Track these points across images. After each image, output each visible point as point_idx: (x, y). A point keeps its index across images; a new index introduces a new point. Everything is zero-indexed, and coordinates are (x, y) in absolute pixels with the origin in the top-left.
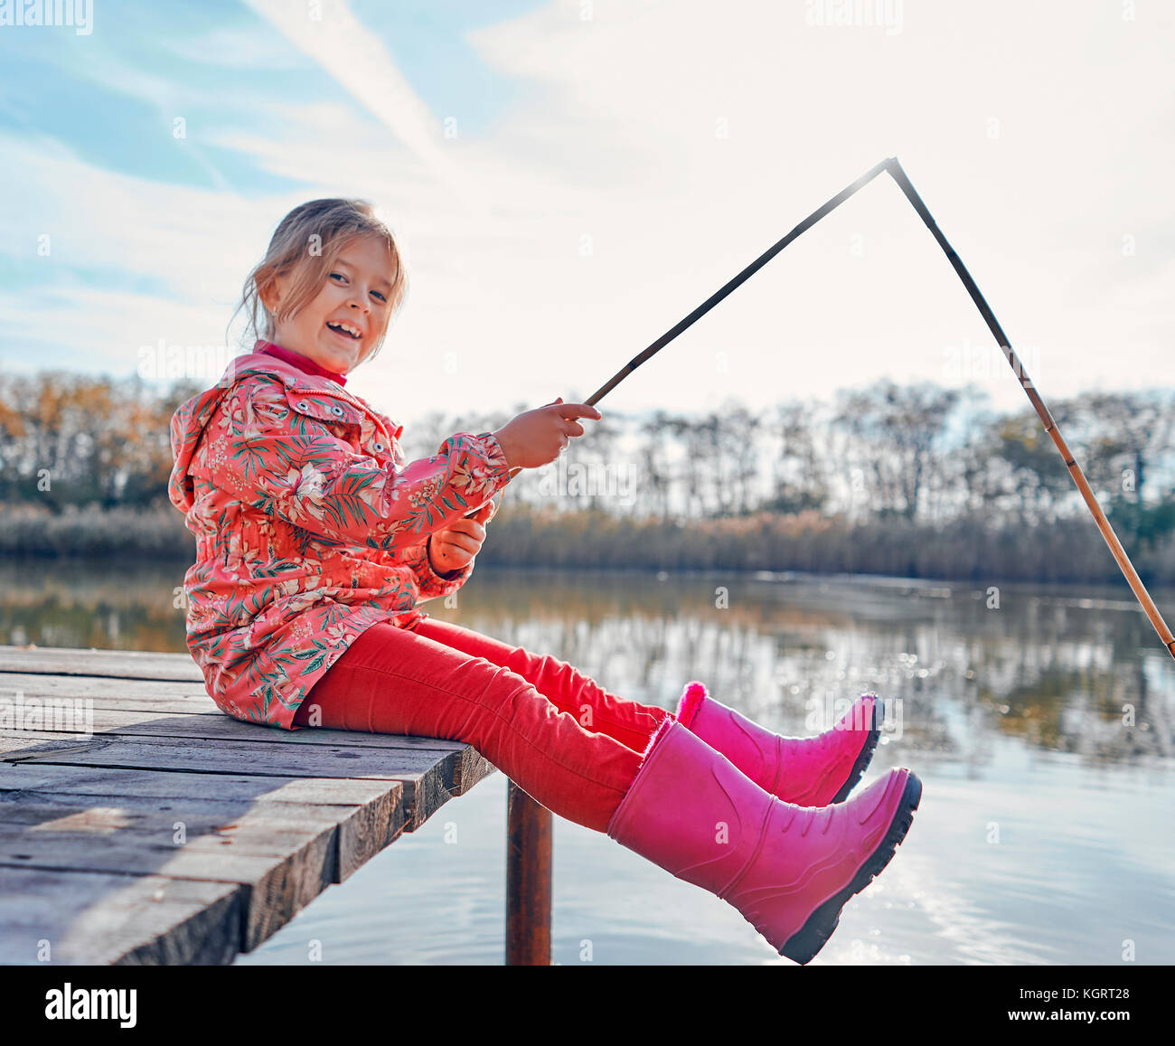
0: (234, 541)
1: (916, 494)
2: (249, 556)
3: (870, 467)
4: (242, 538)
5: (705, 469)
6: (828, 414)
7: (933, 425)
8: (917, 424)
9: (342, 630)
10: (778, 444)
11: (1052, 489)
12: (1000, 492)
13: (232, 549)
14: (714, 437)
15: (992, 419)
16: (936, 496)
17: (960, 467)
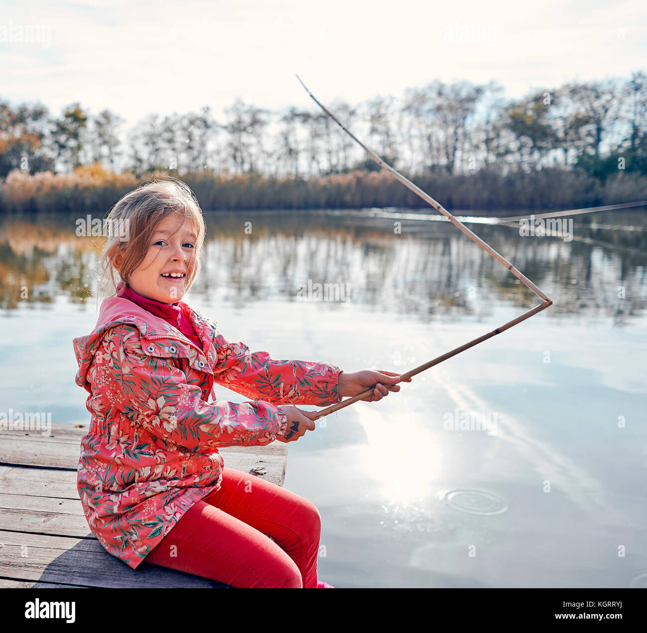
0: (114, 428)
1: (454, 155)
2: (122, 440)
3: (425, 139)
4: (119, 427)
5: (321, 143)
6: (399, 105)
7: (466, 110)
8: (457, 109)
9: (173, 509)
10: (368, 126)
11: (540, 149)
12: (508, 152)
13: (112, 433)
14: (327, 124)
15: (505, 105)
16: (466, 156)
17: (483, 136)
